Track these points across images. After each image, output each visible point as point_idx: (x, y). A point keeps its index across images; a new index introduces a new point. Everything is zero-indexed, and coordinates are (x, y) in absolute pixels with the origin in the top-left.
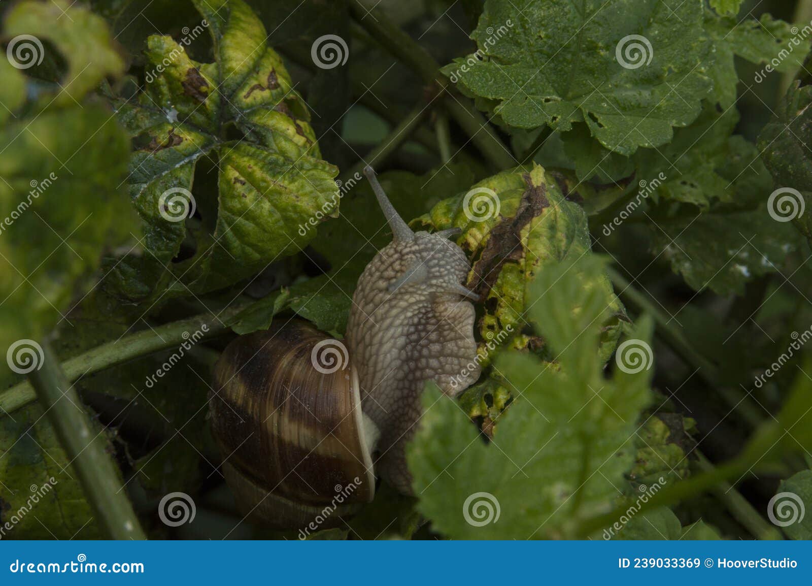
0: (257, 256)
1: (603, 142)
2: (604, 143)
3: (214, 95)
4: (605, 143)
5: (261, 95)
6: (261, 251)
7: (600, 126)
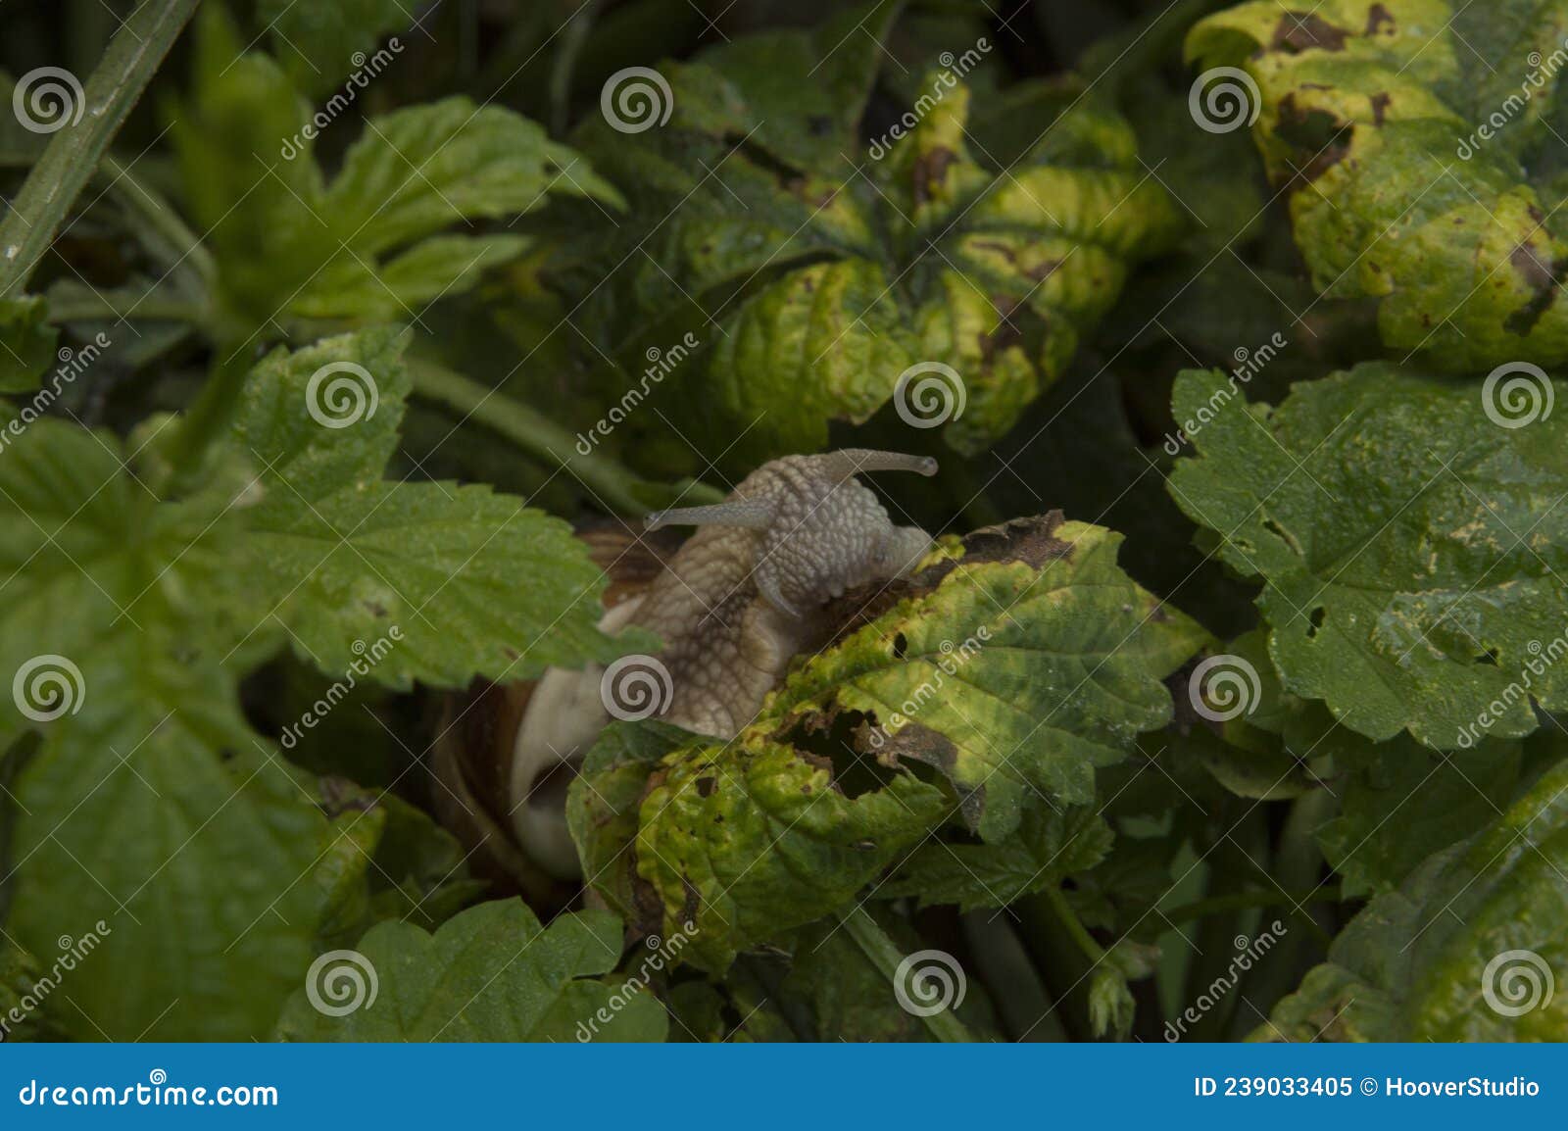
0: (735, 403)
1: (1273, 639)
2: (1273, 641)
3: (940, 208)
4: (1274, 644)
5: (998, 263)
6: (746, 402)
7: (1312, 633)
